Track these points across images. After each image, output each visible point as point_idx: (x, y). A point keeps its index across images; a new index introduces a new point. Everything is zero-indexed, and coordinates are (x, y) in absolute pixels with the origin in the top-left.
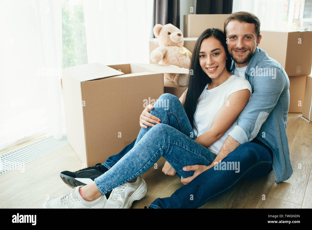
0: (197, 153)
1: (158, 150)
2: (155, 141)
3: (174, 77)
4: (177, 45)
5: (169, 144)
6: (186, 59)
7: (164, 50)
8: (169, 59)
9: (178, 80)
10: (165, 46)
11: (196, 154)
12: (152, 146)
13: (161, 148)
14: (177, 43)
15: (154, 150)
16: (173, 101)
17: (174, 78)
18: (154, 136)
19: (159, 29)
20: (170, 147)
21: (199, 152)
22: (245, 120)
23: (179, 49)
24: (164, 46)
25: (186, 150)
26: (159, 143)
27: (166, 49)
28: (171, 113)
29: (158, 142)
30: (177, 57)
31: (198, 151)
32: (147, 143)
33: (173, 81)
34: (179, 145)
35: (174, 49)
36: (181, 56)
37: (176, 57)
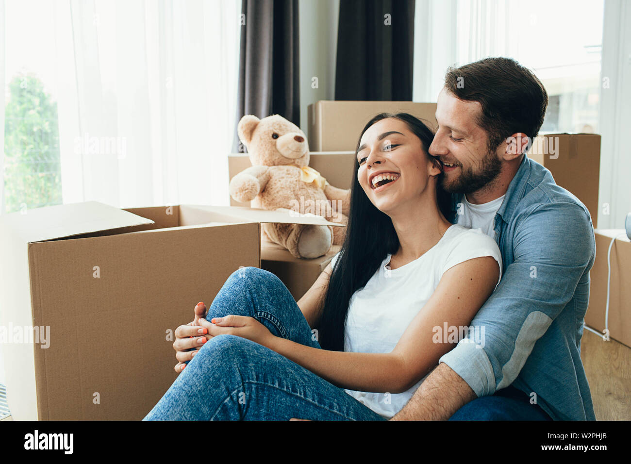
0: (343, 412)
1: (221, 406)
2: (210, 378)
3: (288, 236)
4: (294, 162)
5: (254, 386)
6: (315, 195)
7: (263, 174)
8: (275, 195)
9: (296, 242)
10: (267, 165)
11: (338, 413)
12: (203, 394)
13: (228, 399)
14: (294, 159)
15: (210, 406)
16: (263, 283)
17: (287, 238)
18: (206, 364)
19: (252, 127)
20: (257, 396)
21: (348, 409)
22: (489, 325)
23: (299, 172)
24: (264, 165)
25: (308, 403)
26: (222, 383)
27: (268, 172)
28: (261, 314)
29: (219, 380)
30: (294, 191)
31: (345, 406)
32: (187, 388)
33: (285, 246)
34: (285, 389)
35: (287, 171)
36: (304, 189)
37: (292, 189)
